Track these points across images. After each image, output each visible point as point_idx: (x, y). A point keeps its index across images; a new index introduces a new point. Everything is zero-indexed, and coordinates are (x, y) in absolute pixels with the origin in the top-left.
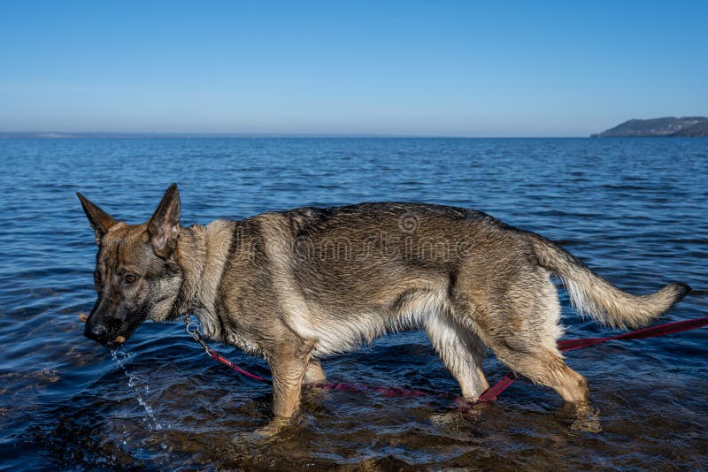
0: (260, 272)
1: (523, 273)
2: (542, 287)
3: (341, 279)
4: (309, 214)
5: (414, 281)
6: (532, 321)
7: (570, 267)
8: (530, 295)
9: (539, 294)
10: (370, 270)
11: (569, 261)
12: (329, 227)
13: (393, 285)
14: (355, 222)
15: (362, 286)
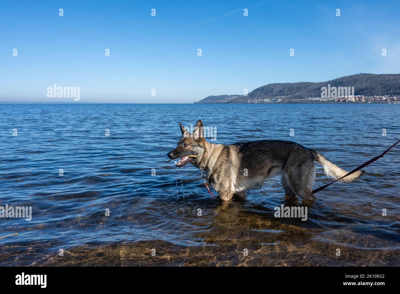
0: (228, 165)
1: (308, 162)
2: (312, 168)
3: (252, 165)
4: (242, 144)
5: (274, 164)
6: (306, 177)
7: (324, 161)
8: (308, 169)
9: (310, 170)
10: (260, 161)
11: (324, 159)
12: (248, 148)
13: (267, 166)
14: (256, 146)
15: (258, 167)
